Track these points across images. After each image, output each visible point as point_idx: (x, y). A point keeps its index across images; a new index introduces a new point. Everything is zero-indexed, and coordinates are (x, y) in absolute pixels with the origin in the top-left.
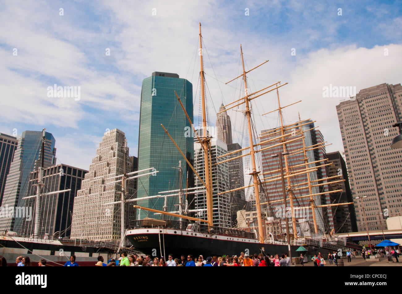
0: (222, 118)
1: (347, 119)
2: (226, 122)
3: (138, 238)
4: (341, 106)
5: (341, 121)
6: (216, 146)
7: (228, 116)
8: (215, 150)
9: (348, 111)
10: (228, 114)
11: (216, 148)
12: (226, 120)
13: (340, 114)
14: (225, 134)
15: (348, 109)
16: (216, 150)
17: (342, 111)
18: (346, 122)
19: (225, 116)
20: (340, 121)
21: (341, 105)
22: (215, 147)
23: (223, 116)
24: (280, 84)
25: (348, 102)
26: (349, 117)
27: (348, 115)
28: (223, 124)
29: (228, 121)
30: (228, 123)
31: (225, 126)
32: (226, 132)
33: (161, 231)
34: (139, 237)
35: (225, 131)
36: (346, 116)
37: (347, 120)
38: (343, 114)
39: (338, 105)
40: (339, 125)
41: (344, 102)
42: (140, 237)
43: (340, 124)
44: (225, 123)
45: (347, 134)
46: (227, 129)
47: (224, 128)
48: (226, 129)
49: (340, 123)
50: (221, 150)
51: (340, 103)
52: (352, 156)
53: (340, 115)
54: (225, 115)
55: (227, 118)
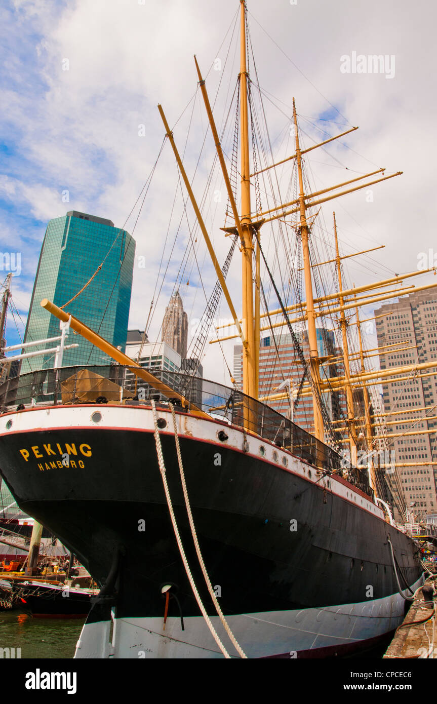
0: (175, 315)
1: (391, 333)
2: (181, 323)
3: (42, 451)
4: (383, 312)
5: (382, 336)
6: (163, 357)
7: (184, 313)
8: (159, 363)
9: (395, 321)
10: (184, 311)
11: (162, 360)
12: (181, 320)
13: (380, 324)
14: (176, 342)
15: (394, 318)
16: (163, 363)
17: (384, 319)
18: (390, 338)
19: (180, 312)
20: (378, 336)
21: (382, 310)
22: (160, 357)
23: (176, 311)
24: (383, 174)
25: (395, 306)
26: (395, 331)
27: (392, 328)
28: (175, 326)
29: (183, 321)
30: (183, 325)
31: (178, 328)
32: (178, 338)
33: (161, 423)
34: (49, 449)
35: (176, 337)
36: (390, 328)
37: (391, 336)
38: (385, 324)
39: (378, 309)
40: (377, 343)
41: (389, 305)
42: (54, 448)
43: (378, 341)
44: (178, 324)
45: (389, 359)
46: (180, 335)
47: (176, 332)
48: (178, 335)
49: (378, 339)
50: (170, 365)
51: (382, 306)
52: (395, 395)
53: (380, 326)
54: (180, 310)
55: (183, 317)
